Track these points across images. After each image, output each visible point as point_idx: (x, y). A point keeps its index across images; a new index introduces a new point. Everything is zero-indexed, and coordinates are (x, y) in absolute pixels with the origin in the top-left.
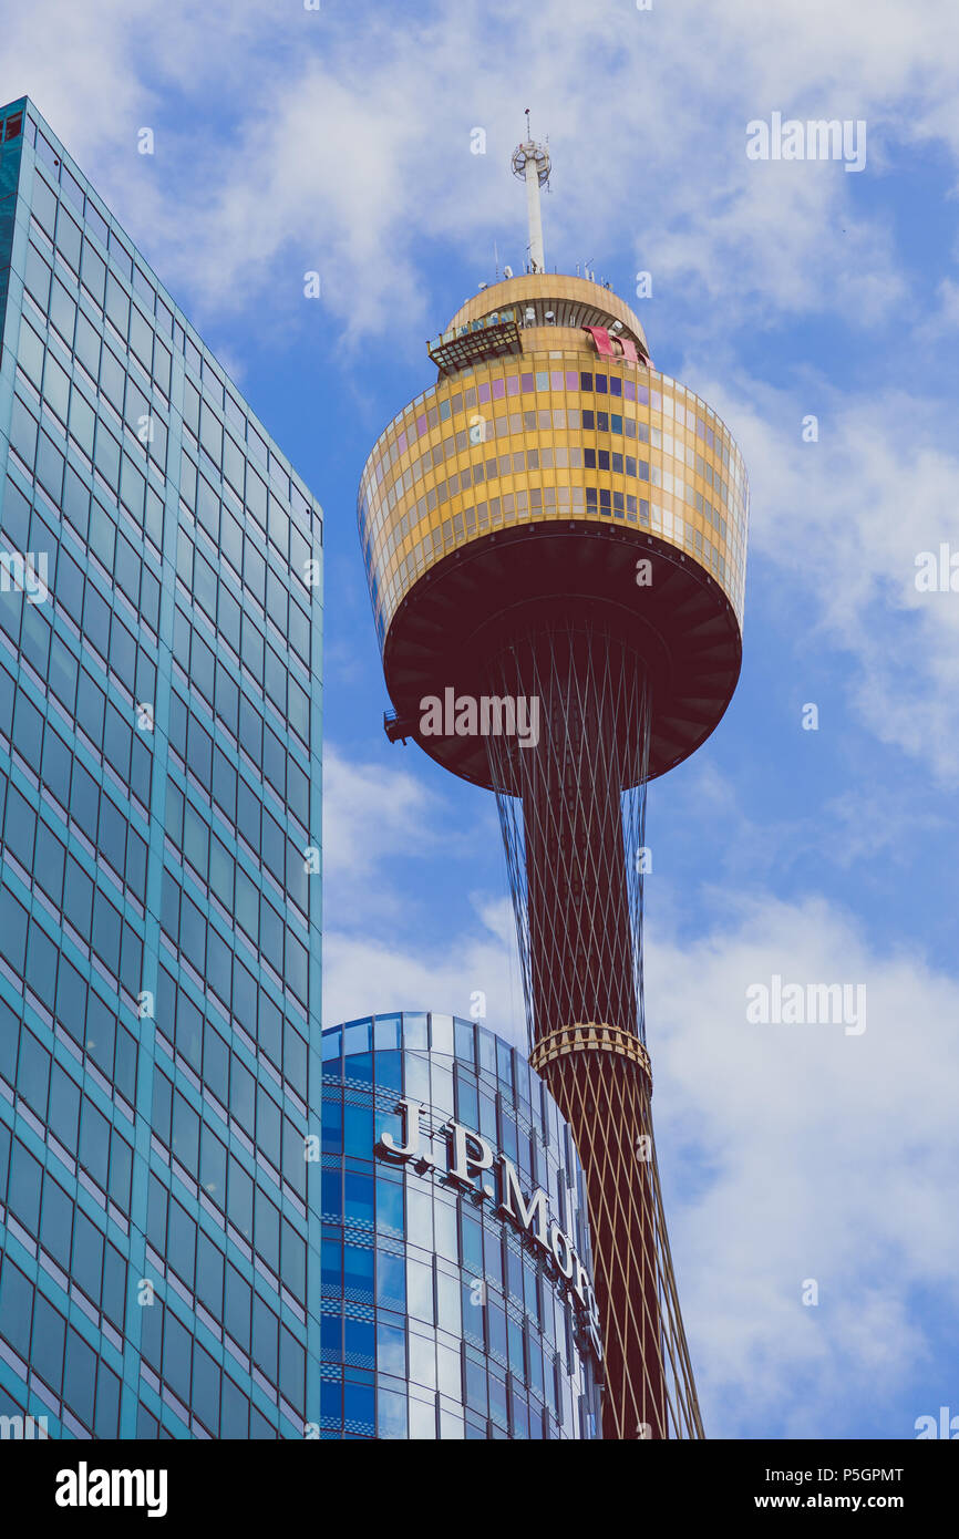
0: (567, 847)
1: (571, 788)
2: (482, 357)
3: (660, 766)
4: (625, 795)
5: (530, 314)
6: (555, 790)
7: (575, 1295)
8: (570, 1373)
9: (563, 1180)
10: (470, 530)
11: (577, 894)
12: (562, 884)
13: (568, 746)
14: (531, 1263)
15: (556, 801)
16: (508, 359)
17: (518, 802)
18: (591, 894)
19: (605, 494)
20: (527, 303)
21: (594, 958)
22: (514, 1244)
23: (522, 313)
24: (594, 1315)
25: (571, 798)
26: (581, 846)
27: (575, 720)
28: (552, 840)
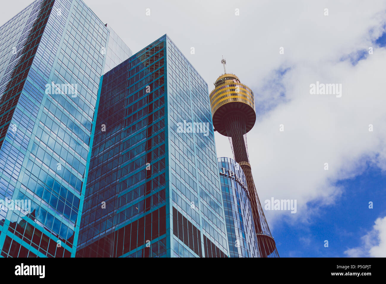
0: (237, 141)
1: (237, 134)
2: (220, 84)
3: (247, 131)
4: (244, 135)
5: (226, 79)
6: (235, 135)
7: (246, 190)
8: (247, 199)
9: (243, 176)
10: (222, 104)
11: (239, 147)
12: (237, 146)
13: (236, 129)
14: (240, 186)
15: (235, 136)
16: (223, 84)
17: (231, 138)
18: (241, 146)
19: (236, 98)
20: (225, 77)
21: (242, 154)
22: (238, 184)
23: (225, 79)
24: (249, 192)
25: (237, 135)
26: (239, 141)
27: (237, 126)
28: (236, 141)
